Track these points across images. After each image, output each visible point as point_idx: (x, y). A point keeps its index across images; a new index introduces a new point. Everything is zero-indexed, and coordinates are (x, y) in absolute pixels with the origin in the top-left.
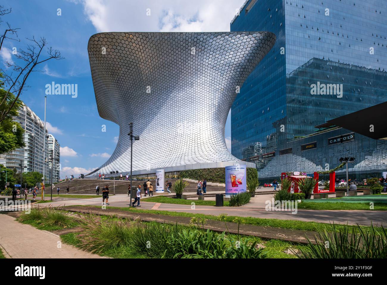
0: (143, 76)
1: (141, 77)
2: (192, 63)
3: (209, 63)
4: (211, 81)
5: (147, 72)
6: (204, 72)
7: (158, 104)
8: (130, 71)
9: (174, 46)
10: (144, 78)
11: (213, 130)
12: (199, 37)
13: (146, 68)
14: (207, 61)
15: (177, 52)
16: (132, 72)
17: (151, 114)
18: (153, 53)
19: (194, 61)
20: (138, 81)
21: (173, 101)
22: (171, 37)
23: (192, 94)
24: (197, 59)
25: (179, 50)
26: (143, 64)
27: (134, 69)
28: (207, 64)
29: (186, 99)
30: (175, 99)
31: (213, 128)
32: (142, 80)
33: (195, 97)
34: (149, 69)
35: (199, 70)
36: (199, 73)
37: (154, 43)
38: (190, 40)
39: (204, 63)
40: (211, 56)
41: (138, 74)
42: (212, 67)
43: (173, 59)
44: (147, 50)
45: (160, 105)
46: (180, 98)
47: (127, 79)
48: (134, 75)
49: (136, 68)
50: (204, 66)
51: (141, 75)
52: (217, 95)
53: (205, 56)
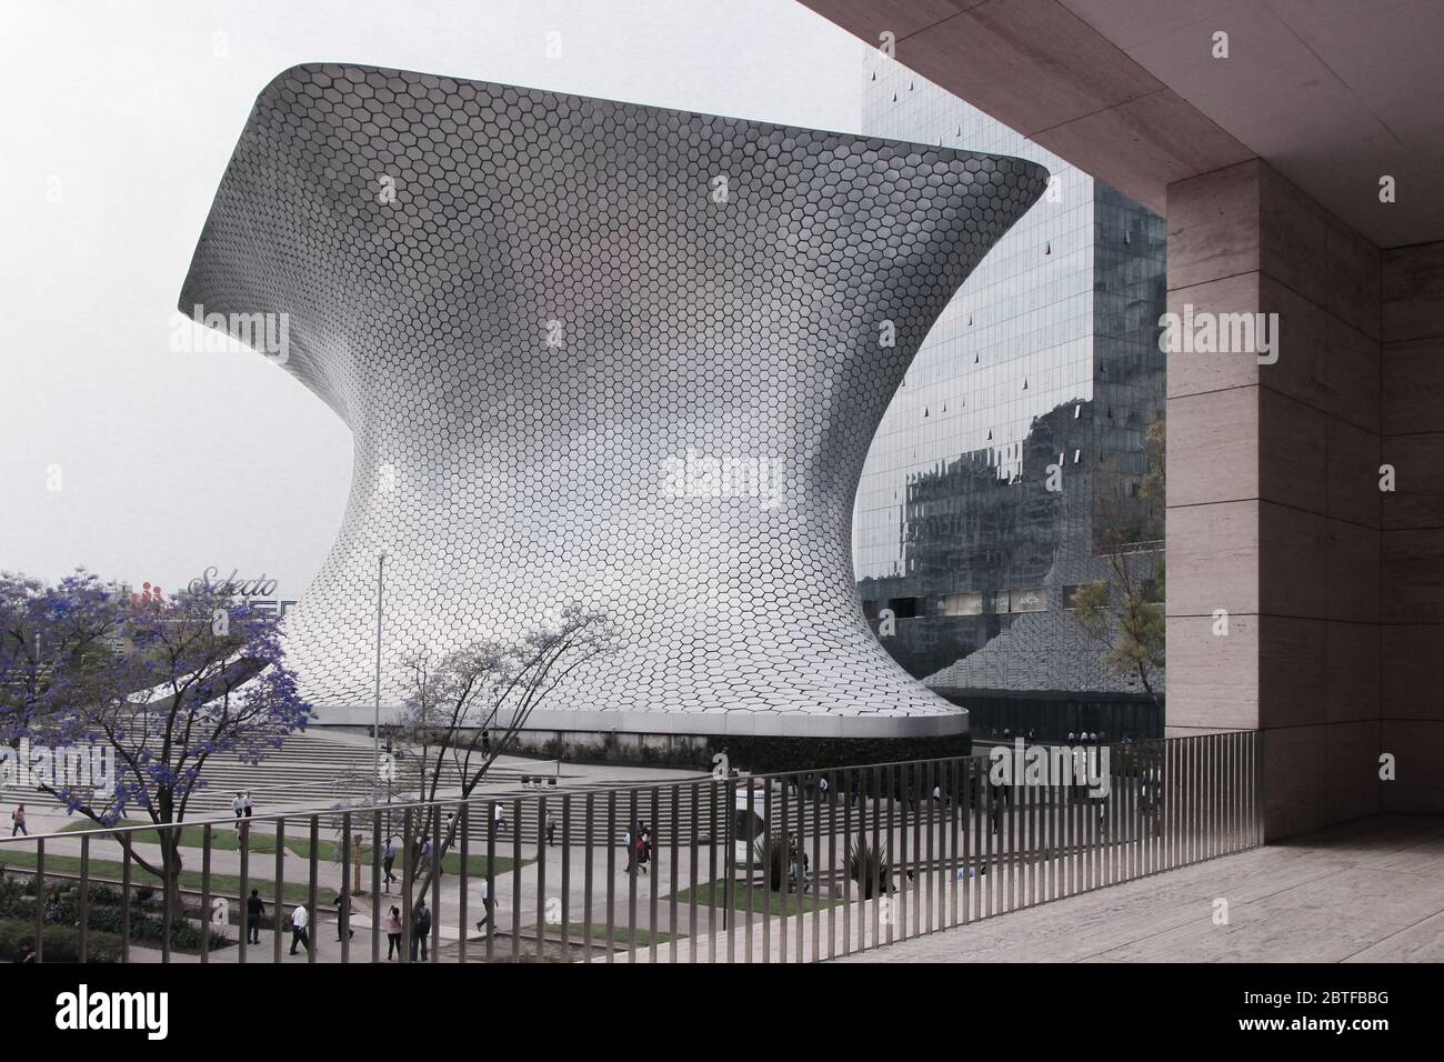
0: (515, 253)
1: (506, 260)
2: (730, 237)
3: (803, 246)
4: (804, 322)
5: (535, 240)
6: (777, 281)
7: (574, 382)
8: (454, 225)
9: (662, 161)
10: (517, 266)
11: (812, 536)
12: (764, 142)
13: (533, 227)
14: (793, 239)
15: (673, 183)
16: (467, 230)
17: (539, 425)
18: (570, 172)
19: (740, 231)
20: (487, 273)
21: (646, 381)
22: (652, 125)
23: (728, 365)
24: (751, 224)
25: (683, 176)
26: (519, 208)
27: (478, 224)
28: (791, 252)
30: (655, 376)
31: (811, 525)
32: (508, 272)
33: (737, 381)
34: (544, 233)
35: (759, 269)
36: (757, 281)
37: (577, 134)
38: (727, 147)
39: (780, 245)
40: (807, 221)
41: (493, 242)
42: (810, 265)
43: (652, 211)
44: (546, 157)
45: (582, 388)
46: (673, 376)
47: (438, 252)
48: (471, 243)
49: (487, 216)
50: (779, 257)
51: (504, 247)
52: (829, 383)
53: (785, 219)
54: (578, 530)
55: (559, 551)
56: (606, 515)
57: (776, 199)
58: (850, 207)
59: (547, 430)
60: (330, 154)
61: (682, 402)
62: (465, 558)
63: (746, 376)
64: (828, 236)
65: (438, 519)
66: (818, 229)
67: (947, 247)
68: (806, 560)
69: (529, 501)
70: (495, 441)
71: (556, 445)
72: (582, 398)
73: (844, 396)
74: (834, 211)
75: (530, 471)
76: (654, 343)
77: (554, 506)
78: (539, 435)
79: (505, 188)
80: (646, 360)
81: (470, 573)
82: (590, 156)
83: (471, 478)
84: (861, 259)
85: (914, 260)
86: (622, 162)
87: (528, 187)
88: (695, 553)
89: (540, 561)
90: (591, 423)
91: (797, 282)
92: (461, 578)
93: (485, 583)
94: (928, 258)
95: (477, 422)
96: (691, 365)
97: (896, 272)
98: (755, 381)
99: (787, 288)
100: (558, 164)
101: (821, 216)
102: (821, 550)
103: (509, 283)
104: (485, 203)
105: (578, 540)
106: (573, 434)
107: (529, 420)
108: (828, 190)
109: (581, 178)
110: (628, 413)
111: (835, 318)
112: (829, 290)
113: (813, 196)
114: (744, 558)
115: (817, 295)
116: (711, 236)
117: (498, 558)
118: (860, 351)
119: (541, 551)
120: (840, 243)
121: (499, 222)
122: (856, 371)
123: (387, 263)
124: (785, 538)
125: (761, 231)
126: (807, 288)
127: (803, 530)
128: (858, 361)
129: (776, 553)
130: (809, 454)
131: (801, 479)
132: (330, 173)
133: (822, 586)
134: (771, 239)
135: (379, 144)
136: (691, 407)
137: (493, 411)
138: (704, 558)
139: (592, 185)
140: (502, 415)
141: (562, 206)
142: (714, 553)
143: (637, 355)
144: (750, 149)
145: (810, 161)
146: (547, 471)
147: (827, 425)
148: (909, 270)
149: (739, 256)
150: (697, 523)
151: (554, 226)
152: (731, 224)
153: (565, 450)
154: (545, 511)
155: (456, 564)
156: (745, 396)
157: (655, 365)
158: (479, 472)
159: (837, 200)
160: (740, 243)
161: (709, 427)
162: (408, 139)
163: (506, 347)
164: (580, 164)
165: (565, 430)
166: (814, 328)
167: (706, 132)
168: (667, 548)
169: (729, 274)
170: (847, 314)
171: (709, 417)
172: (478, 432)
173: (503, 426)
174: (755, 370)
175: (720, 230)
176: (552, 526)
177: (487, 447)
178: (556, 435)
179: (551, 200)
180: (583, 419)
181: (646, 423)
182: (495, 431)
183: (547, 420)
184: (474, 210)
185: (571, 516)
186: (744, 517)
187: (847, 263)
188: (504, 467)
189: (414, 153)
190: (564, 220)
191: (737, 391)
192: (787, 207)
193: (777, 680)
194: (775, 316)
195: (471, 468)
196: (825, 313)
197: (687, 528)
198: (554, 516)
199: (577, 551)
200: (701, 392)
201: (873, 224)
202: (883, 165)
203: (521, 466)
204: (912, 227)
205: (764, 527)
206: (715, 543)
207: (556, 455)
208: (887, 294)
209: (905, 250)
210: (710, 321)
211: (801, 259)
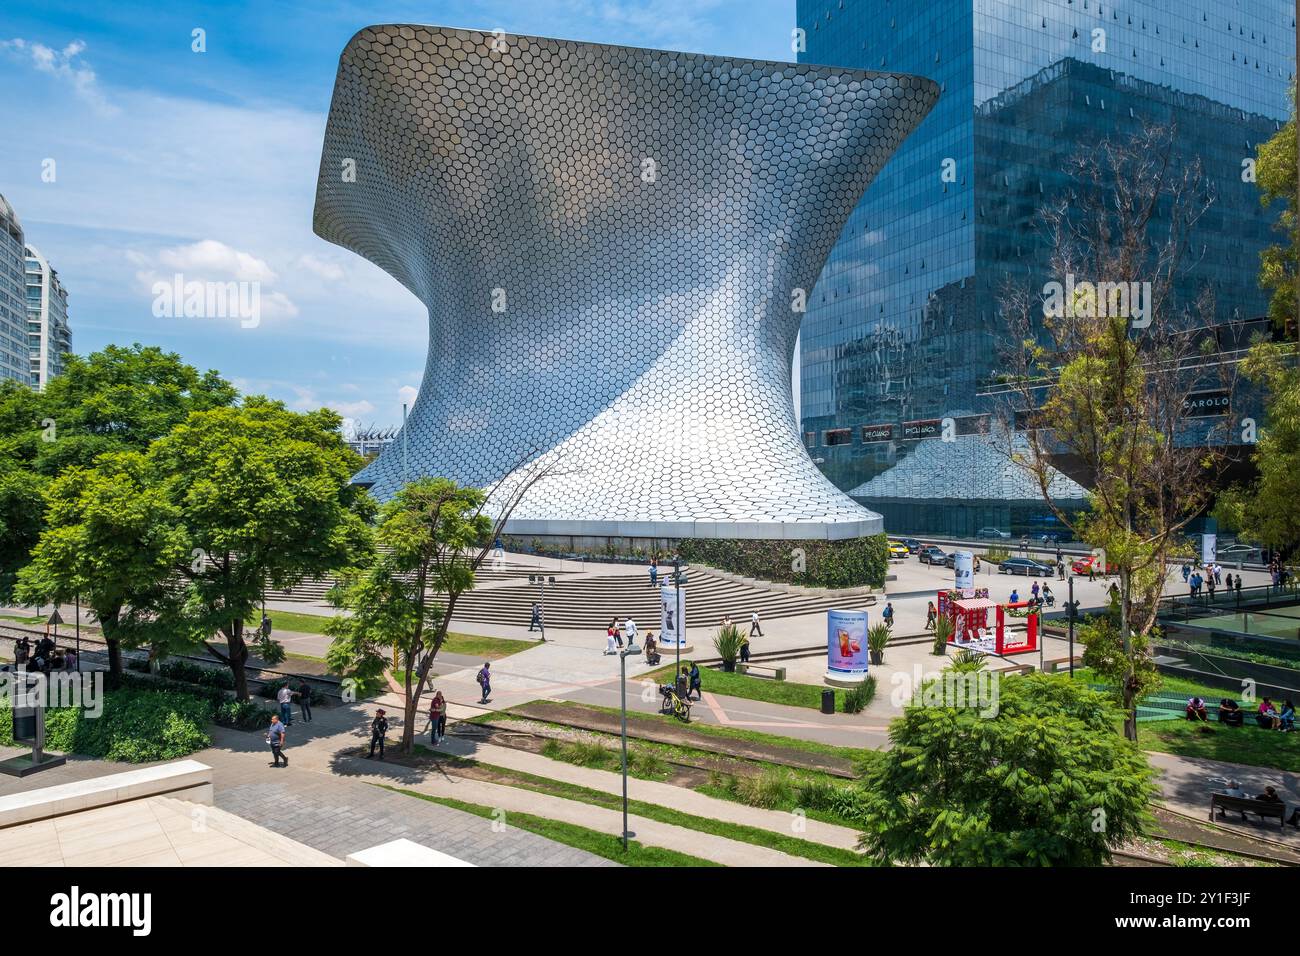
0: (534, 170)
1: (527, 175)
2: (693, 149)
3: (749, 154)
5: (547, 158)
6: (730, 183)
8: (488, 150)
10: (536, 179)
11: (761, 381)
12: (717, 72)
13: (546, 148)
14: (741, 149)
16: (498, 153)
17: (556, 302)
18: (571, 102)
19: (701, 144)
20: (514, 186)
21: (633, 266)
22: (631, 62)
23: (695, 250)
26: (535, 133)
27: (505, 148)
28: (740, 159)
29: (674, 264)
30: (640, 261)
31: (761, 373)
32: (529, 185)
33: (701, 262)
34: (554, 153)
35: (715, 174)
36: (715, 183)
37: (575, 72)
38: (689, 77)
39: (732, 154)
40: (752, 134)
41: (517, 162)
42: (755, 168)
44: (552, 92)
45: (587, 273)
46: (653, 260)
47: (478, 172)
48: (501, 163)
49: (512, 142)
50: (731, 164)
51: (525, 166)
52: (771, 262)
53: (734, 133)
54: (587, 382)
55: (573, 398)
57: (727, 117)
58: (784, 121)
59: (563, 306)
60: (395, 98)
61: (661, 280)
62: (506, 405)
63: (709, 258)
64: (768, 145)
65: (486, 376)
66: (760, 140)
67: (860, 150)
68: (757, 400)
69: (550, 361)
70: (525, 316)
71: (569, 317)
72: (587, 280)
73: (783, 271)
74: (773, 125)
75: (551, 337)
76: (640, 235)
77: (569, 364)
78: (556, 310)
79: (524, 119)
80: (633, 249)
81: (510, 417)
82: (585, 89)
83: (509, 344)
84: (794, 162)
85: (834, 162)
87: (540, 116)
88: (672, 397)
89: (559, 406)
90: (594, 300)
91: (746, 183)
92: (503, 421)
93: (520, 424)
94: (846, 160)
96: (667, 251)
97: (822, 172)
98: (715, 262)
99: (738, 188)
100: (562, 97)
101: (762, 129)
102: (768, 392)
103: (530, 194)
104: (509, 131)
105: (586, 390)
106: (582, 309)
108: (768, 108)
109: (579, 108)
110: (621, 291)
111: (775, 211)
112: (770, 188)
113: (756, 114)
114: (710, 400)
115: (761, 192)
116: (679, 149)
117: (529, 404)
118: (795, 235)
119: (560, 399)
120: (777, 150)
121: (521, 146)
122: (792, 252)
123: (441, 182)
124: (740, 384)
125: (717, 143)
126: (753, 188)
127: (754, 376)
128: (793, 244)
129: (733, 395)
130: (757, 317)
131: (751, 337)
132: (396, 114)
133: (769, 420)
134: (724, 149)
135: (429, 87)
136: (668, 284)
138: (680, 400)
139: (588, 112)
140: (530, 296)
141: (567, 130)
142: (687, 396)
143: (626, 245)
144: (707, 78)
145: (753, 86)
146: (563, 337)
147: (770, 295)
148: (831, 170)
149: (701, 164)
150: (674, 373)
151: (561, 147)
152: (694, 139)
153: (576, 320)
154: (563, 368)
155: (500, 410)
156: (708, 274)
157: (640, 253)
158: (514, 340)
159: (775, 115)
160: (701, 154)
161: (682, 299)
162: (450, 83)
163: (531, 243)
164: (578, 97)
165: (575, 305)
166: (759, 219)
167: (673, 66)
168: (652, 394)
169: (693, 179)
170: (784, 207)
171: (681, 291)
173: (530, 304)
174: (715, 253)
175: (686, 144)
176: (568, 379)
177: (519, 320)
178: (569, 309)
179: (558, 126)
180: (588, 296)
181: (634, 297)
182: (525, 308)
183: (562, 298)
184: (502, 137)
185: (581, 371)
186: (709, 368)
187: (783, 166)
188: (532, 335)
189: (455, 94)
190: (568, 141)
191: (701, 271)
192: (735, 123)
193: (734, 495)
194: (729, 210)
195: (508, 337)
196: (767, 206)
197: (667, 378)
198: (568, 371)
199: (586, 397)
200: (675, 272)
201: (802, 134)
202: (810, 86)
203: (544, 334)
204: (833, 135)
205: (725, 375)
206: (687, 389)
207: (569, 324)
208: (815, 190)
209: (828, 154)
210: (680, 217)
211: (748, 164)
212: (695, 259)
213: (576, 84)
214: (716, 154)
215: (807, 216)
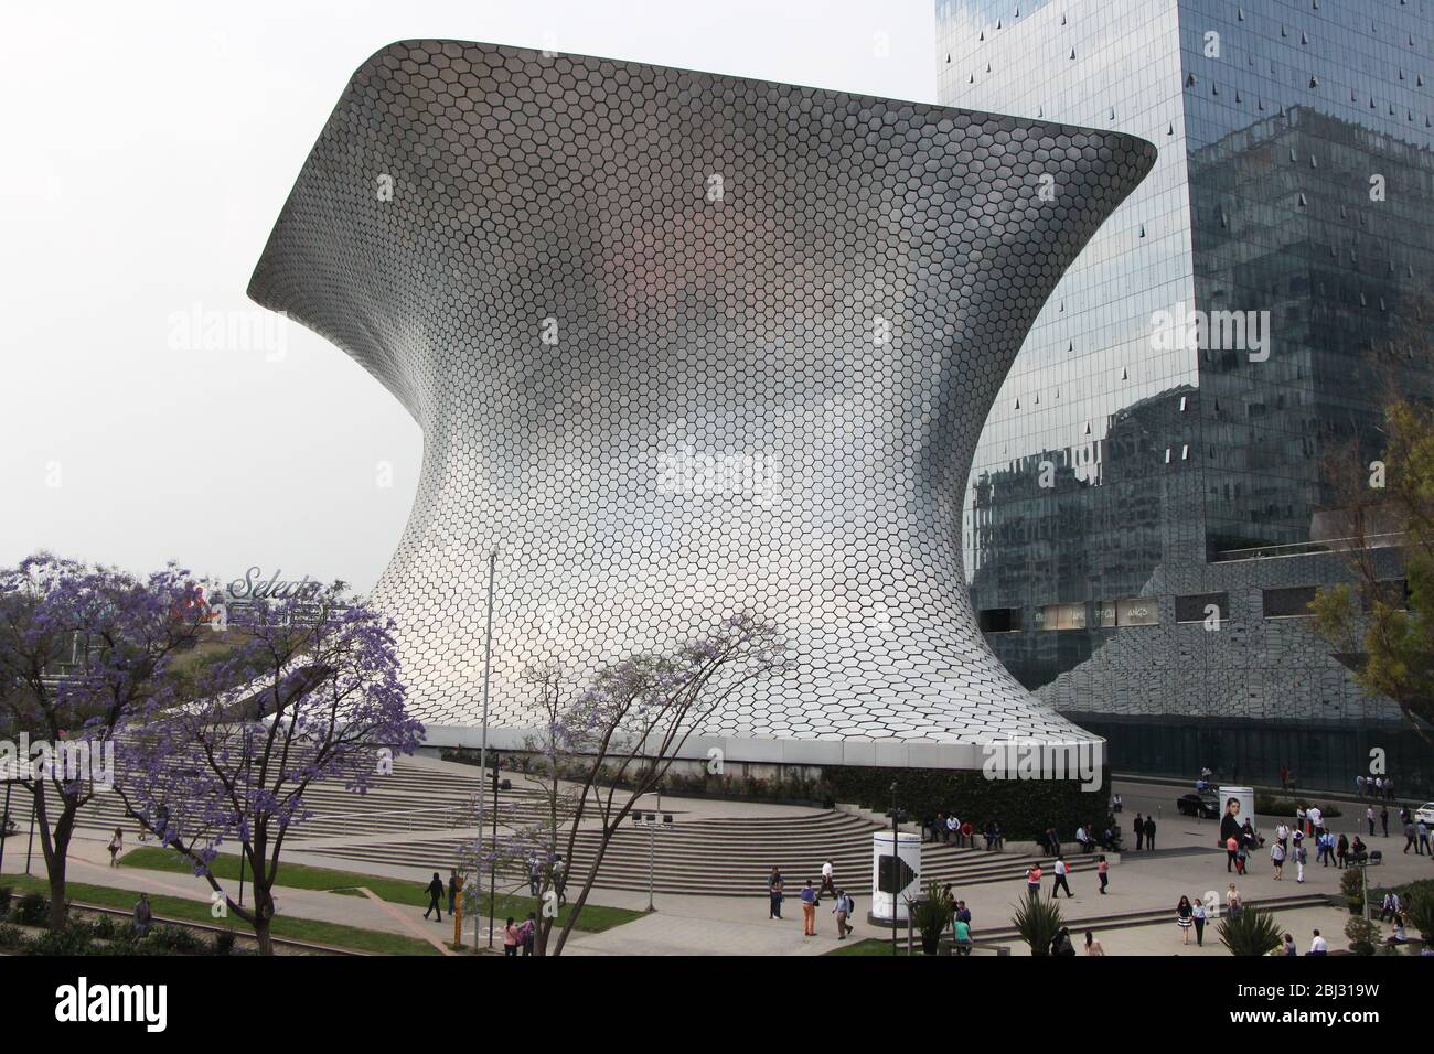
0: (605, 228)
1: (596, 236)
2: (830, 212)
3: (906, 222)
4: (910, 303)
5: (626, 214)
6: (881, 259)
7: (663, 366)
8: (543, 200)
9: (760, 134)
10: (607, 242)
11: (923, 537)
12: (865, 115)
14: (896, 215)
15: (771, 156)
16: (557, 206)
17: (625, 412)
18: (665, 144)
19: (841, 206)
20: (575, 250)
21: (740, 365)
22: (750, 97)
23: (829, 348)
24: (852, 199)
25: (782, 149)
26: (612, 182)
27: (567, 199)
28: (894, 228)
29: (800, 365)
30: (750, 359)
31: (922, 525)
32: (597, 248)
33: (838, 365)
34: (636, 207)
35: (860, 246)
36: (859, 258)
37: (674, 106)
38: (828, 119)
39: (883, 221)
40: (911, 196)
41: (583, 218)
42: (915, 242)
43: (749, 184)
44: (641, 130)
45: (672, 373)
46: (770, 360)
47: (526, 228)
48: (560, 218)
49: (578, 191)
50: (882, 233)
51: (594, 223)
52: (936, 368)
53: (887, 194)
54: (667, 529)
55: (646, 552)
56: (697, 512)
57: (879, 173)
58: (954, 182)
59: (634, 418)
60: (422, 129)
61: (779, 388)
62: (543, 559)
63: (849, 360)
64: (933, 212)
65: (515, 515)
66: (922, 204)
67: (1055, 224)
68: (918, 564)
69: (613, 496)
70: (578, 430)
71: (643, 434)
72: (672, 383)
73: (953, 383)
74: (940, 186)
75: (614, 463)
76: (750, 324)
77: (641, 502)
78: (624, 423)
79: (598, 161)
80: (741, 342)
81: (549, 577)
82: (686, 128)
83: (551, 470)
84: (968, 236)
85: (1022, 238)
86: (719, 135)
87: (621, 160)
88: (795, 556)
89: (625, 564)
90: (682, 411)
91: (902, 260)
92: (538, 583)
93: (564, 588)
94: (1037, 237)
95: (559, 408)
96: (790, 348)
97: (1004, 250)
98: (858, 365)
99: (890, 266)
100: (653, 137)
101: (925, 191)
102: (933, 553)
103: (598, 260)
104: (576, 178)
105: (666, 540)
106: (662, 423)
107: (615, 407)
108: (932, 164)
109: (676, 151)
110: (721, 399)
111: (942, 299)
112: (935, 268)
113: (916, 171)
114: (851, 561)
115: (923, 273)
116: (810, 211)
117: (579, 559)
118: (969, 334)
119: (626, 553)
120: (945, 219)
121: (590, 196)
122: (965, 355)
123: (471, 240)
124: (894, 540)
125: (863, 206)
126: (912, 266)
127: (913, 530)
128: (967, 345)
129: (884, 556)
130: (917, 446)
131: (909, 473)
132: (420, 150)
133: (936, 594)
134: (873, 214)
135: (472, 118)
136: (789, 393)
137: (576, 397)
138: (806, 561)
139: (687, 158)
140: (586, 401)
141: (656, 179)
142: (817, 556)
143: (731, 336)
144: (851, 122)
145: (914, 135)
146: (633, 463)
147: (936, 414)
148: (1018, 248)
149: (840, 232)
150: (797, 522)
151: (647, 200)
152: (831, 198)
153: (653, 440)
154: (631, 507)
155: (533, 565)
156: (848, 382)
157: (750, 347)
158: (560, 464)
159: (942, 174)
160: (841, 219)
161: (809, 416)
162: (501, 113)
163: (593, 327)
164: (676, 137)
165: (653, 417)
166: (920, 309)
167: (806, 104)
168: (764, 550)
169: (829, 251)
170: (954, 295)
171: (809, 405)
172: (559, 420)
173: (587, 413)
174: (858, 353)
175: (820, 205)
176: (639, 524)
177: (569, 436)
178: (643, 423)
179: (645, 173)
180: (672, 406)
181: (740, 410)
182: (577, 419)
183: (634, 407)
184: (565, 185)
185: (659, 513)
186: (849, 516)
187: (953, 239)
188: (587, 458)
189: (507, 127)
190: (657, 193)
191: (838, 376)
192: (889, 181)
193: (896, 703)
194: (879, 296)
195: (551, 459)
196: (932, 292)
197: (787, 527)
198: (640, 513)
199: (665, 552)
200: (800, 376)
201: (979, 199)
202: (987, 139)
203: (605, 458)
204: (1020, 204)
205: (871, 527)
206: (817, 544)
207: (643, 445)
208: (996, 273)
209: (1013, 228)
210: (809, 300)
211: (905, 236)
212: (829, 360)
213: (675, 122)
214: (862, 219)
215: (985, 307)
